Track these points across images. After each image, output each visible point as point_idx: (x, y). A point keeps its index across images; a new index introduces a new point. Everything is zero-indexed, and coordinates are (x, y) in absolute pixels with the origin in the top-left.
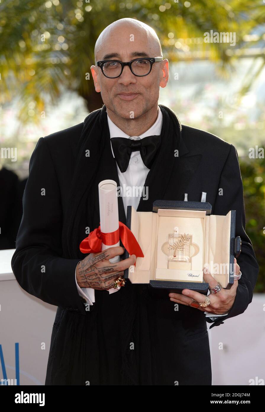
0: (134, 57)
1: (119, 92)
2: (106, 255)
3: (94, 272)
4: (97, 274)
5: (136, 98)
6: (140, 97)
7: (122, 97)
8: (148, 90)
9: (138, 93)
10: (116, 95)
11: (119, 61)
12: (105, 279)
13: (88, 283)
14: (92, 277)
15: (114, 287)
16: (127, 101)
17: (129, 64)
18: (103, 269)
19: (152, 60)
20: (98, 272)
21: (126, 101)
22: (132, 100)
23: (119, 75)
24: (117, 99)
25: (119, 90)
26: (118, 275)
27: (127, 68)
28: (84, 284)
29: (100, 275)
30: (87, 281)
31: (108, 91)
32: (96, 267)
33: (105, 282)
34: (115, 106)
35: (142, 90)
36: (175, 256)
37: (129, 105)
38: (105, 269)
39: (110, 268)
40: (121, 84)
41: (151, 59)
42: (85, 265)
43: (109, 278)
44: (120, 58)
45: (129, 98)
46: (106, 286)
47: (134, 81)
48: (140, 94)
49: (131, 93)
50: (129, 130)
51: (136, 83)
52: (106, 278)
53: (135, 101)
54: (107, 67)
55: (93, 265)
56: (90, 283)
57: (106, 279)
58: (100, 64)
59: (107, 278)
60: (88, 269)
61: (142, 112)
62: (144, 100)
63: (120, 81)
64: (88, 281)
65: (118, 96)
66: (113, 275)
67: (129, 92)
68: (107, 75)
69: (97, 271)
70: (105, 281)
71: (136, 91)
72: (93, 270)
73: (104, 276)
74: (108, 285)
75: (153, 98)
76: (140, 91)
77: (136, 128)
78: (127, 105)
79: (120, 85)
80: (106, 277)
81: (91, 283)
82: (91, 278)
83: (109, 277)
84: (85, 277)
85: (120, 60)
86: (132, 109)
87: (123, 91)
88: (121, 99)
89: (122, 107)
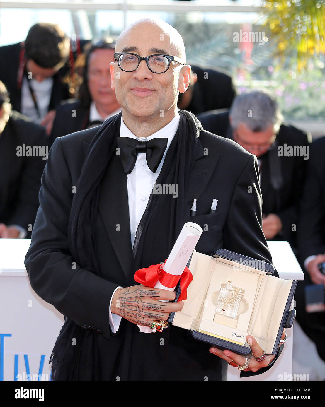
1: (133, 86)
3: (137, 303)
4: (139, 307)
5: (150, 95)
6: (155, 94)
7: (135, 92)
8: (164, 88)
9: (153, 90)
10: (130, 90)
13: (124, 312)
14: (132, 308)
15: (150, 326)
16: (141, 97)
17: (147, 59)
18: (149, 305)
19: (170, 58)
20: (142, 305)
21: (139, 97)
22: (146, 97)
23: (135, 69)
24: (130, 95)
25: (133, 85)
27: (143, 63)
28: (119, 311)
29: (142, 309)
30: (124, 309)
32: (141, 300)
33: (143, 318)
34: (128, 101)
35: (158, 87)
36: (224, 310)
37: (142, 102)
38: (151, 305)
40: (135, 78)
42: (129, 293)
43: (150, 316)
44: (138, 53)
45: (143, 94)
47: (150, 77)
48: (155, 90)
49: (145, 89)
50: (138, 131)
53: (148, 98)
54: (124, 60)
55: (139, 297)
56: (126, 313)
58: (117, 55)
60: (131, 298)
61: (154, 111)
62: (158, 99)
63: (135, 75)
64: (126, 310)
65: (132, 91)
67: (144, 87)
69: (140, 304)
71: (151, 87)
72: (136, 301)
74: (146, 321)
75: (168, 97)
76: (155, 87)
78: (140, 101)
79: (135, 80)
81: (128, 313)
82: (130, 308)
83: (150, 314)
84: (124, 305)
86: (144, 106)
87: (137, 86)
88: (134, 95)
89: (133, 103)
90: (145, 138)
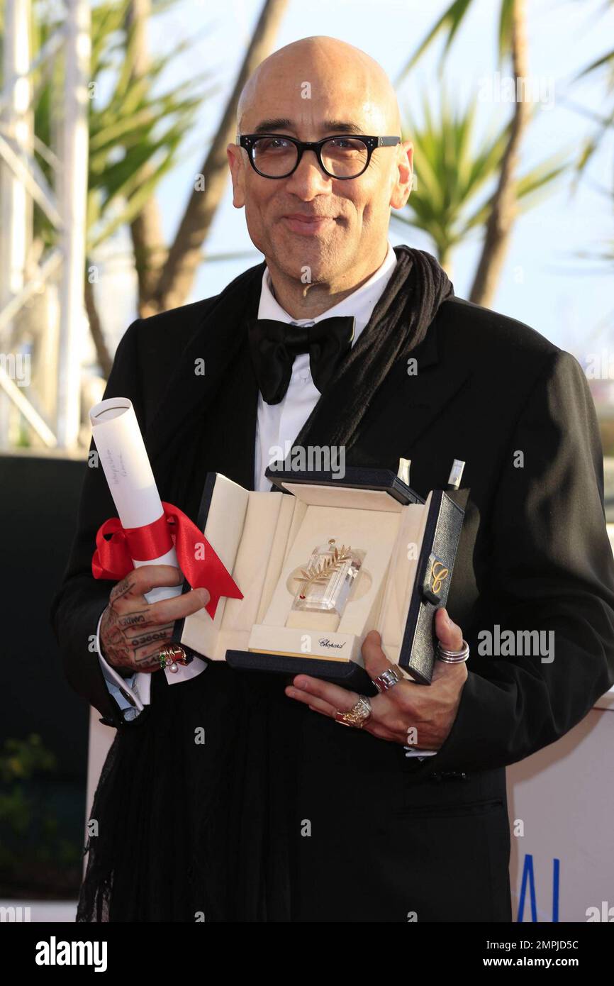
0: (330, 131)
1: (288, 211)
2: (130, 584)
4: (119, 630)
7: (292, 225)
11: (292, 138)
12: (133, 643)
13: (114, 653)
19: (371, 142)
21: (303, 235)
23: (291, 171)
25: (286, 207)
26: (165, 634)
29: (123, 631)
31: (259, 207)
32: (115, 612)
33: (133, 650)
34: (276, 245)
36: (304, 597)
37: (309, 248)
38: (129, 618)
39: (137, 615)
40: (294, 195)
41: (369, 138)
43: (144, 641)
44: (296, 133)
46: (137, 659)
47: (326, 189)
52: (137, 641)
54: (262, 151)
55: (112, 608)
57: (135, 643)
58: (247, 141)
59: (137, 639)
60: (110, 619)
63: (290, 187)
65: (284, 220)
66: (152, 635)
68: (262, 169)
69: (117, 623)
70: (135, 647)
72: (114, 620)
73: (132, 635)
74: (142, 658)
77: (322, 302)
78: (304, 246)
79: (291, 197)
80: (137, 637)
82: (115, 640)
83: (144, 638)
85: (295, 137)
87: (298, 212)
88: (289, 231)
89: (290, 251)
90: (309, 321)
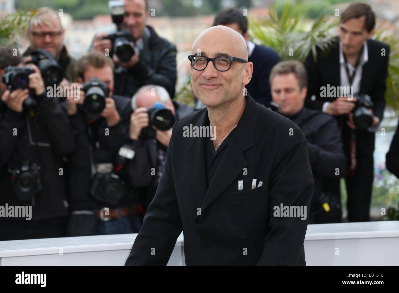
6: (221, 88)
8: (229, 83)
10: (201, 84)
16: (209, 90)
17: (213, 60)
22: (213, 90)
24: (200, 88)
27: (210, 63)
45: (211, 88)
48: (221, 85)
49: (213, 84)
51: (218, 77)
67: (211, 84)
71: (218, 83)
76: (221, 83)
